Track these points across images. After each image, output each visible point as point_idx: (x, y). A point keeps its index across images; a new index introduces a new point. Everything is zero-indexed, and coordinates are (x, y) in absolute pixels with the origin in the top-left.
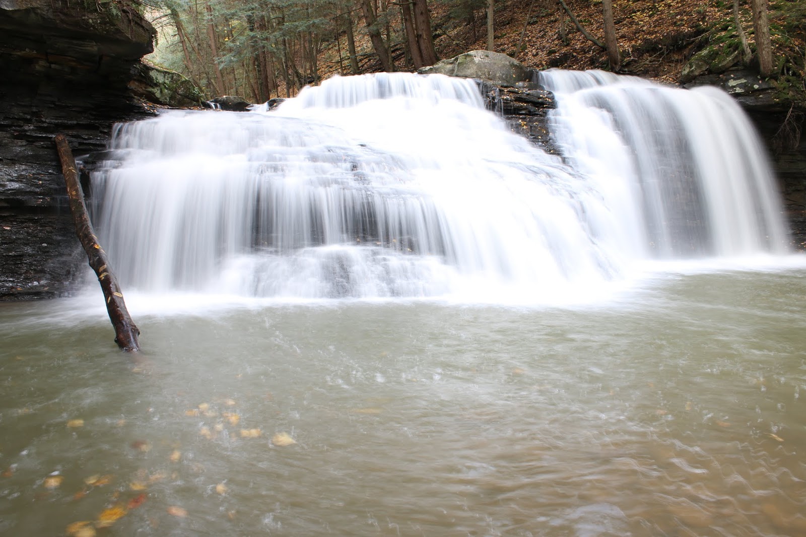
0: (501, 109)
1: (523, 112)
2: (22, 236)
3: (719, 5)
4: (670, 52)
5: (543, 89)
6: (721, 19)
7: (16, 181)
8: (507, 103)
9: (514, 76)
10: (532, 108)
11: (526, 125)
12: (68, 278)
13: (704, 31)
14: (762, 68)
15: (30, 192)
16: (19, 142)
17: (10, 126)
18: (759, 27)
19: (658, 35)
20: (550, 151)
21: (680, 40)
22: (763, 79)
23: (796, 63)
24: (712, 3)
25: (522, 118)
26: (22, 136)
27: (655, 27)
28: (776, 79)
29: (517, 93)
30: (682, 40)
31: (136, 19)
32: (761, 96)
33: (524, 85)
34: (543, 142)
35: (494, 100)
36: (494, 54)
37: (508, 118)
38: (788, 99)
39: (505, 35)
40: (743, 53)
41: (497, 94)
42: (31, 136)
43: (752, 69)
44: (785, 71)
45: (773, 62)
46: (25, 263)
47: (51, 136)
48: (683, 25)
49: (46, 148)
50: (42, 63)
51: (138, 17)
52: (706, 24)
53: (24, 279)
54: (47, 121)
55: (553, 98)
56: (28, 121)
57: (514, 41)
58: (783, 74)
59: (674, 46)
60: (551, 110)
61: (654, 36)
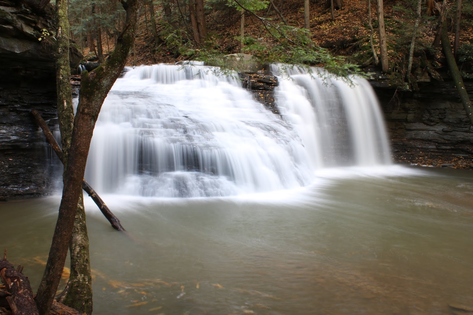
0: (250, 87)
1: (261, 88)
2: (18, 164)
3: (365, 26)
4: (340, 49)
5: (271, 75)
6: (366, 35)
7: (15, 136)
8: (253, 84)
9: (257, 67)
10: (266, 86)
11: (263, 96)
12: (44, 185)
13: (357, 40)
14: (383, 69)
15: (22, 141)
16: (13, 114)
17: (7, 105)
18: (382, 48)
19: (334, 39)
20: (275, 111)
21: (345, 44)
22: (384, 73)
23: (400, 66)
24: (362, 24)
25: (261, 92)
26: (15, 110)
27: (332, 33)
28: (390, 74)
29: (258, 77)
30: (346, 44)
31: (75, 52)
32: (382, 82)
33: (262, 72)
34: (271, 106)
35: (247, 82)
36: (247, 55)
37: (254, 92)
38: (395, 85)
39: (249, 25)
40: (374, 59)
41: (248, 79)
42: (18, 111)
43: (378, 67)
44: (395, 70)
45: (388, 66)
46: (21, 177)
47: (29, 110)
48: (347, 35)
49: (26, 116)
50: (24, 72)
51: (76, 51)
52: (358, 36)
53: (22, 186)
54: (27, 102)
55: (277, 80)
56: (16, 102)
57: (254, 31)
58: (393, 71)
59: (341, 47)
60: (276, 87)
61: (331, 39)
